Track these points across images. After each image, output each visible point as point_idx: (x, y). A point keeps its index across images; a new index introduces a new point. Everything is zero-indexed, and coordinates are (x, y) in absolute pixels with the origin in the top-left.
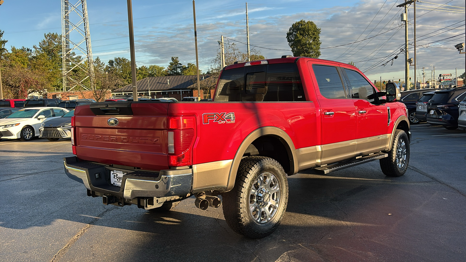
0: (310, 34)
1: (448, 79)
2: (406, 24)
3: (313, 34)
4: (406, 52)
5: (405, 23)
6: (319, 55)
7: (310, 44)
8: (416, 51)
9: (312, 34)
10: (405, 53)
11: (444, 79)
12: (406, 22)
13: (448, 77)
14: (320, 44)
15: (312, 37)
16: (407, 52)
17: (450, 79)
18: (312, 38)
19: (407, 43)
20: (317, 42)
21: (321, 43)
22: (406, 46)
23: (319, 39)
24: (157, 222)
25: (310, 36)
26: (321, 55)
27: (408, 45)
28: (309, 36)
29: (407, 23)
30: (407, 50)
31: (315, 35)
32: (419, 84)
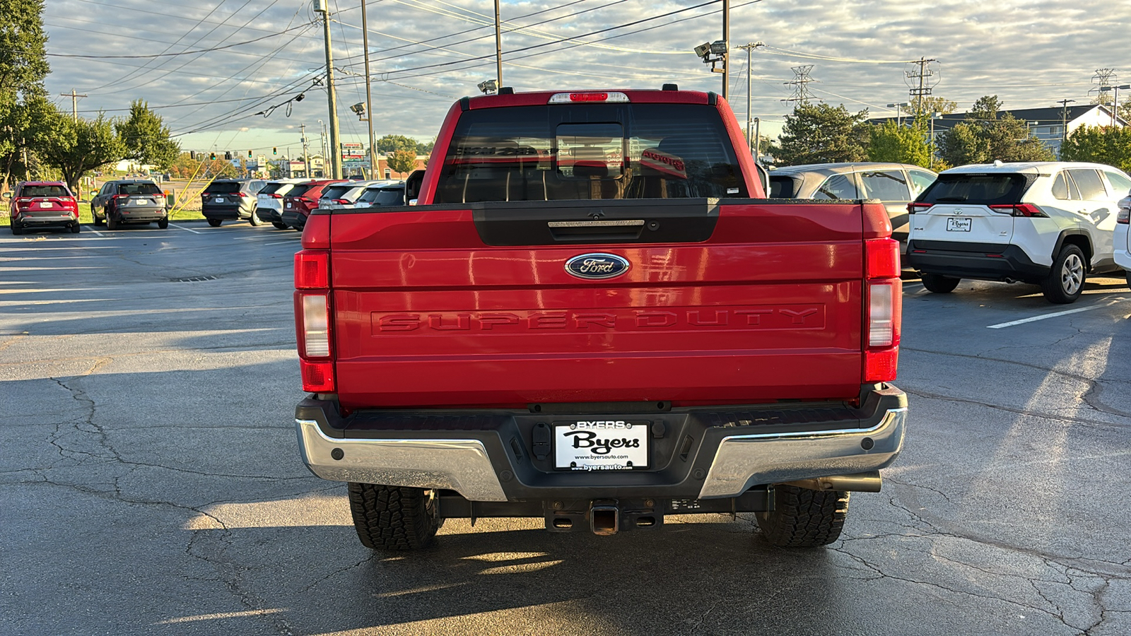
0: (11, 8)
1: (356, 154)
2: (325, 19)
3: (21, 10)
4: (329, 87)
5: (322, 17)
6: (44, 72)
7: (14, 38)
8: (371, 88)
9: (19, 11)
10: (327, 90)
11: (349, 155)
12: (325, 15)
13: (357, 151)
14: (44, 41)
15: (18, 19)
16: (332, 87)
17: (360, 156)
18: (20, 22)
19: (331, 66)
20: (36, 35)
21: (46, 38)
22: (329, 72)
23: (41, 27)
24: (486, 572)
25: (13, 16)
26: (50, 72)
27: (332, 71)
28: (10, 16)
29: (328, 17)
30: (332, 81)
31: (27, 14)
32: (289, 163)
